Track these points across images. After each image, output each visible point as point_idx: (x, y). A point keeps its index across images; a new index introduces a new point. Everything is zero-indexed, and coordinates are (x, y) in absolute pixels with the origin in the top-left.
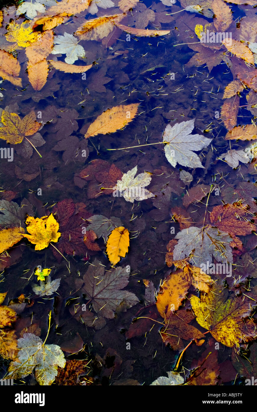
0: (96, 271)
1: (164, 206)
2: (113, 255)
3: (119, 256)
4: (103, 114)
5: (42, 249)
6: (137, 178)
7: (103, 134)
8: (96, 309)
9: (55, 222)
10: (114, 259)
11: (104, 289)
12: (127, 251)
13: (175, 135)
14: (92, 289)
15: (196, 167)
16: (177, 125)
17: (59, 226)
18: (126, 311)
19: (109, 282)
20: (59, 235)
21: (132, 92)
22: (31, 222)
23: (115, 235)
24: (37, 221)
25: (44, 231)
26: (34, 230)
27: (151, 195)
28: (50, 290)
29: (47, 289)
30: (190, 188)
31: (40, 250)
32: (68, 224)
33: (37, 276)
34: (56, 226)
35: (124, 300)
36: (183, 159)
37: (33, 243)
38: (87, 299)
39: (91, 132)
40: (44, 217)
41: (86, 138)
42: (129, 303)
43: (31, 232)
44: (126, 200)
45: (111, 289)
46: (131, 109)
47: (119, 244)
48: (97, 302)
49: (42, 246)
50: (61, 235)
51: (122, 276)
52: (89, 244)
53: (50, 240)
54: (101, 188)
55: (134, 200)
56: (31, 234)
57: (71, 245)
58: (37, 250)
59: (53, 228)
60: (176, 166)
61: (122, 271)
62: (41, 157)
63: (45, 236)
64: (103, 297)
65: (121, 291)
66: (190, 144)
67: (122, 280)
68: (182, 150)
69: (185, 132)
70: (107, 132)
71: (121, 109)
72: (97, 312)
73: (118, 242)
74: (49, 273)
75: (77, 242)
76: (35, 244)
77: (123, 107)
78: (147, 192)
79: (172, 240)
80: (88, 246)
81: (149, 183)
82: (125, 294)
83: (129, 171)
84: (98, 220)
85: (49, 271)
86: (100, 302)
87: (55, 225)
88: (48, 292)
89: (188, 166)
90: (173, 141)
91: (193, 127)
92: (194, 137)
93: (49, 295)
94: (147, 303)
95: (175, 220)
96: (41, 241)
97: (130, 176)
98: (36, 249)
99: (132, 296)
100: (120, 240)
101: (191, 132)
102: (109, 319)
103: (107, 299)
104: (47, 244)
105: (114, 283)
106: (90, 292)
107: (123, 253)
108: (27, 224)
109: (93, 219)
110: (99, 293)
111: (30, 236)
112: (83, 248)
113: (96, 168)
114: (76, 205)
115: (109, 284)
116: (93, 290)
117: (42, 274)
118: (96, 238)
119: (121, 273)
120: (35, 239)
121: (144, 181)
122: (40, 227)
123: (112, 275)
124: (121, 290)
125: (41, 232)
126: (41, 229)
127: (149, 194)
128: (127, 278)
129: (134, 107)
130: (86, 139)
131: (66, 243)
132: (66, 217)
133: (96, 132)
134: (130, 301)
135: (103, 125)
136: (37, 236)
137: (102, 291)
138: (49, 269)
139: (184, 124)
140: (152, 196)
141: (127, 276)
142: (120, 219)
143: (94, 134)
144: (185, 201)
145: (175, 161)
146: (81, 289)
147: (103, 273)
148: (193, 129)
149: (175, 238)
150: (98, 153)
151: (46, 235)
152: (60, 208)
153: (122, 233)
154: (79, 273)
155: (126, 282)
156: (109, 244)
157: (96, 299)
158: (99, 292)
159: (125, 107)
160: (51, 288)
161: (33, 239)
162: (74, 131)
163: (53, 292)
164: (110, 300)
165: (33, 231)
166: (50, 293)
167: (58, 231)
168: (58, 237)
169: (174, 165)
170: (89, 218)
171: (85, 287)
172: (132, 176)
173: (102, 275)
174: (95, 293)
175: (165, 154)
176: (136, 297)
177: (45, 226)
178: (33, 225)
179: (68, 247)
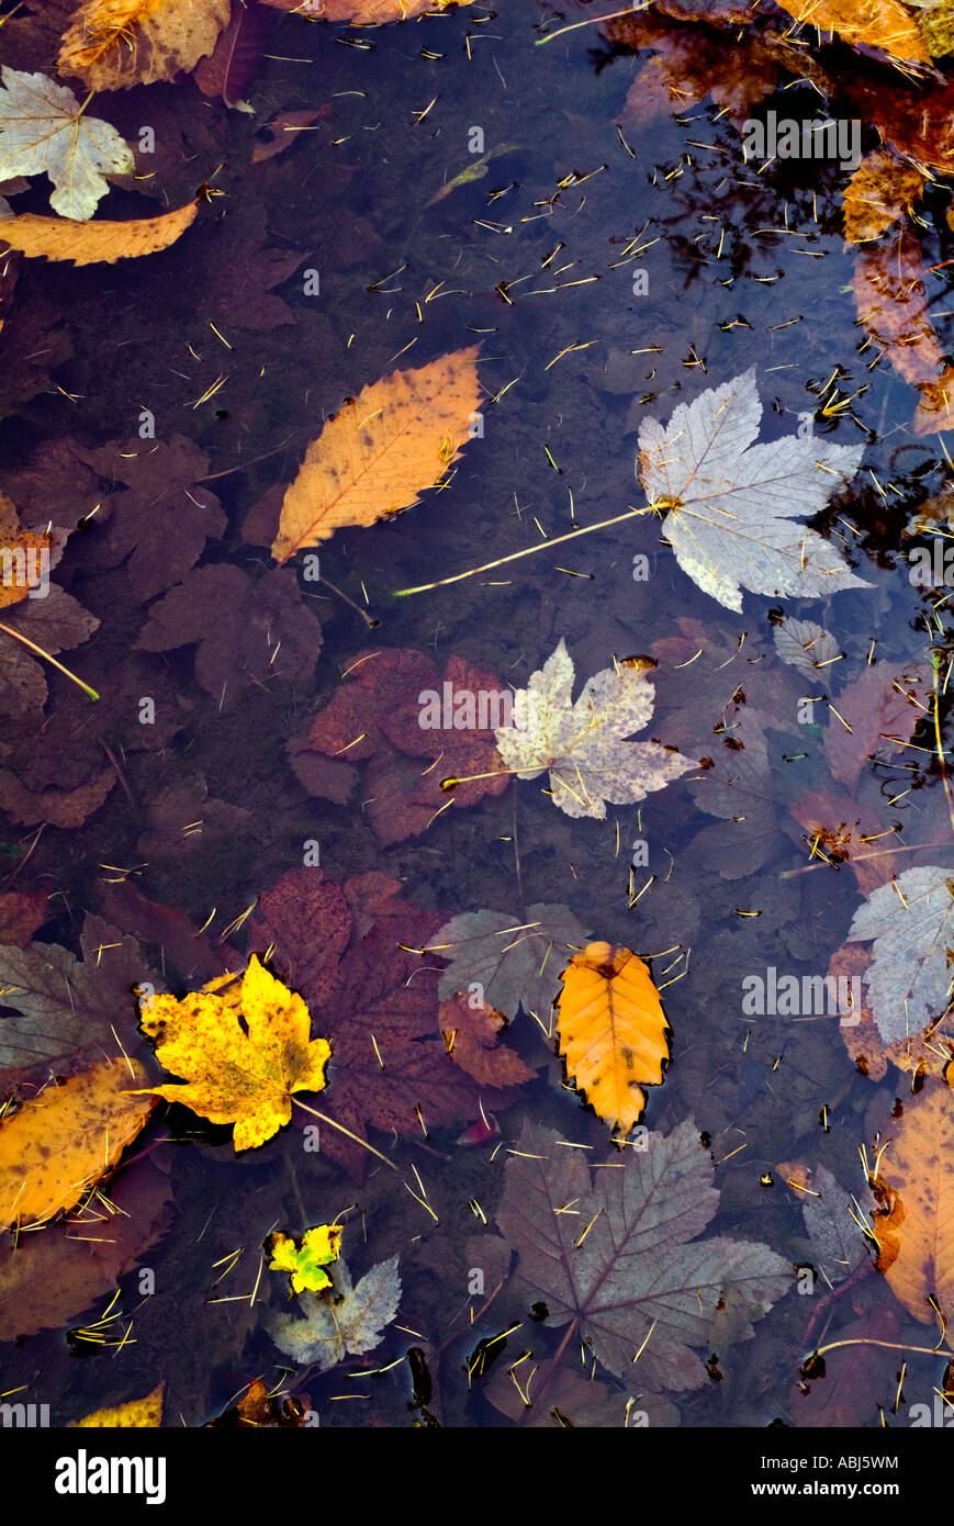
0: (550, 1179)
1: (751, 801)
2: (607, 1087)
3: (631, 1084)
4: (329, 429)
5: (268, 1136)
6: (585, 697)
7: (358, 529)
8: (608, 1360)
9: (280, 993)
10: (619, 1106)
11: (617, 1254)
12: (661, 1051)
13: (691, 463)
14: (560, 1268)
15: (834, 587)
16: (680, 411)
17: (306, 1010)
18: (751, 1333)
19: (629, 1219)
20: (321, 1050)
21: (428, 298)
22: (168, 1019)
23: (579, 993)
24: (193, 1007)
25: (246, 1051)
26: (195, 1058)
27: (679, 765)
28: (363, 1323)
29: (346, 1323)
30: (837, 693)
31: (259, 1142)
32: (344, 989)
33: (287, 1275)
34: (292, 1010)
35: (728, 1284)
36: (761, 565)
37: (217, 1119)
38: (553, 1325)
39: (294, 527)
40: (217, 983)
41: (281, 560)
42: (755, 1292)
43: (185, 1070)
44: (568, 811)
45: (649, 1250)
46: (446, 378)
47: (612, 1029)
48: (606, 1324)
49: (263, 1126)
50: (332, 1049)
51: (679, 1175)
52: (477, 1060)
53: (289, 1085)
54: (441, 785)
55: (606, 802)
56: (187, 1077)
57: (390, 1086)
58: (244, 1147)
59: (282, 1024)
60: (743, 606)
61: (670, 1150)
62: (96, 696)
63: (258, 1071)
64: (625, 1294)
65: (693, 1245)
66: (773, 489)
67: (684, 1192)
68: (744, 526)
69: (731, 436)
70: (381, 514)
71: (403, 392)
72: (620, 1376)
73: (604, 1019)
74: (338, 1242)
75: (414, 1062)
76: (228, 1120)
77: (407, 380)
78: (658, 755)
79: (841, 953)
80: (475, 1072)
81: (647, 709)
82: (719, 1253)
83: (536, 675)
84: (475, 939)
85: (332, 1235)
86: (618, 1322)
87: (286, 1008)
88: (358, 1337)
89: (793, 594)
90: (696, 491)
91: (756, 410)
92: (777, 455)
93: (367, 1348)
94: (829, 1270)
95: (829, 857)
96: (246, 1102)
97: (552, 697)
98: (238, 1148)
99: (755, 1255)
100: (611, 1008)
101: (755, 433)
102: (686, 1391)
103: (647, 1299)
104: (279, 1106)
105: (653, 1218)
106: (556, 1283)
107: (648, 1063)
108: (152, 1033)
109: (453, 937)
110: (601, 1281)
111: (183, 1089)
112: (452, 1085)
113: (378, 692)
114: (348, 887)
115: (633, 1228)
116: (570, 1275)
117: (303, 1258)
118: (500, 1022)
119: (669, 1162)
120: (217, 1101)
121: (622, 704)
122: (218, 1033)
123: (630, 1181)
124: (696, 1239)
125: (230, 1058)
126: (228, 1044)
127: (667, 760)
128: (706, 1176)
129: (456, 367)
130: (284, 566)
131: (364, 1079)
132: (323, 957)
133: (319, 525)
134: (754, 1285)
135: (345, 481)
136: (221, 1080)
137: (609, 1268)
138: (334, 1228)
139: (713, 399)
140: (686, 769)
141: (703, 1170)
142: (566, 907)
143: (311, 535)
144: (837, 756)
145: (729, 583)
146: (506, 1283)
147: (587, 1185)
148: (759, 419)
149: (849, 940)
150: (369, 620)
151: (261, 1065)
152: (277, 920)
153: (608, 972)
154: (478, 1211)
155: (705, 1195)
156: (571, 1039)
157: (598, 1311)
158: (596, 1275)
159: (418, 375)
160: (362, 1317)
161: (207, 1098)
162: (209, 540)
163: (379, 1333)
164: (663, 1301)
165: (192, 1064)
166: (367, 1339)
167: (313, 1037)
168: (320, 1062)
169: (734, 603)
170: (436, 938)
171: (528, 1268)
172: (558, 694)
173: (587, 1194)
174: (584, 1288)
175: (678, 559)
176: (775, 1255)
177: (242, 1021)
178: (183, 1036)
179: (380, 1099)
